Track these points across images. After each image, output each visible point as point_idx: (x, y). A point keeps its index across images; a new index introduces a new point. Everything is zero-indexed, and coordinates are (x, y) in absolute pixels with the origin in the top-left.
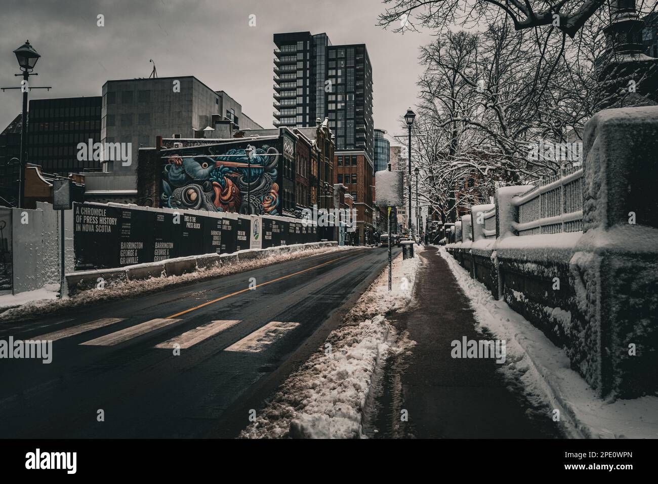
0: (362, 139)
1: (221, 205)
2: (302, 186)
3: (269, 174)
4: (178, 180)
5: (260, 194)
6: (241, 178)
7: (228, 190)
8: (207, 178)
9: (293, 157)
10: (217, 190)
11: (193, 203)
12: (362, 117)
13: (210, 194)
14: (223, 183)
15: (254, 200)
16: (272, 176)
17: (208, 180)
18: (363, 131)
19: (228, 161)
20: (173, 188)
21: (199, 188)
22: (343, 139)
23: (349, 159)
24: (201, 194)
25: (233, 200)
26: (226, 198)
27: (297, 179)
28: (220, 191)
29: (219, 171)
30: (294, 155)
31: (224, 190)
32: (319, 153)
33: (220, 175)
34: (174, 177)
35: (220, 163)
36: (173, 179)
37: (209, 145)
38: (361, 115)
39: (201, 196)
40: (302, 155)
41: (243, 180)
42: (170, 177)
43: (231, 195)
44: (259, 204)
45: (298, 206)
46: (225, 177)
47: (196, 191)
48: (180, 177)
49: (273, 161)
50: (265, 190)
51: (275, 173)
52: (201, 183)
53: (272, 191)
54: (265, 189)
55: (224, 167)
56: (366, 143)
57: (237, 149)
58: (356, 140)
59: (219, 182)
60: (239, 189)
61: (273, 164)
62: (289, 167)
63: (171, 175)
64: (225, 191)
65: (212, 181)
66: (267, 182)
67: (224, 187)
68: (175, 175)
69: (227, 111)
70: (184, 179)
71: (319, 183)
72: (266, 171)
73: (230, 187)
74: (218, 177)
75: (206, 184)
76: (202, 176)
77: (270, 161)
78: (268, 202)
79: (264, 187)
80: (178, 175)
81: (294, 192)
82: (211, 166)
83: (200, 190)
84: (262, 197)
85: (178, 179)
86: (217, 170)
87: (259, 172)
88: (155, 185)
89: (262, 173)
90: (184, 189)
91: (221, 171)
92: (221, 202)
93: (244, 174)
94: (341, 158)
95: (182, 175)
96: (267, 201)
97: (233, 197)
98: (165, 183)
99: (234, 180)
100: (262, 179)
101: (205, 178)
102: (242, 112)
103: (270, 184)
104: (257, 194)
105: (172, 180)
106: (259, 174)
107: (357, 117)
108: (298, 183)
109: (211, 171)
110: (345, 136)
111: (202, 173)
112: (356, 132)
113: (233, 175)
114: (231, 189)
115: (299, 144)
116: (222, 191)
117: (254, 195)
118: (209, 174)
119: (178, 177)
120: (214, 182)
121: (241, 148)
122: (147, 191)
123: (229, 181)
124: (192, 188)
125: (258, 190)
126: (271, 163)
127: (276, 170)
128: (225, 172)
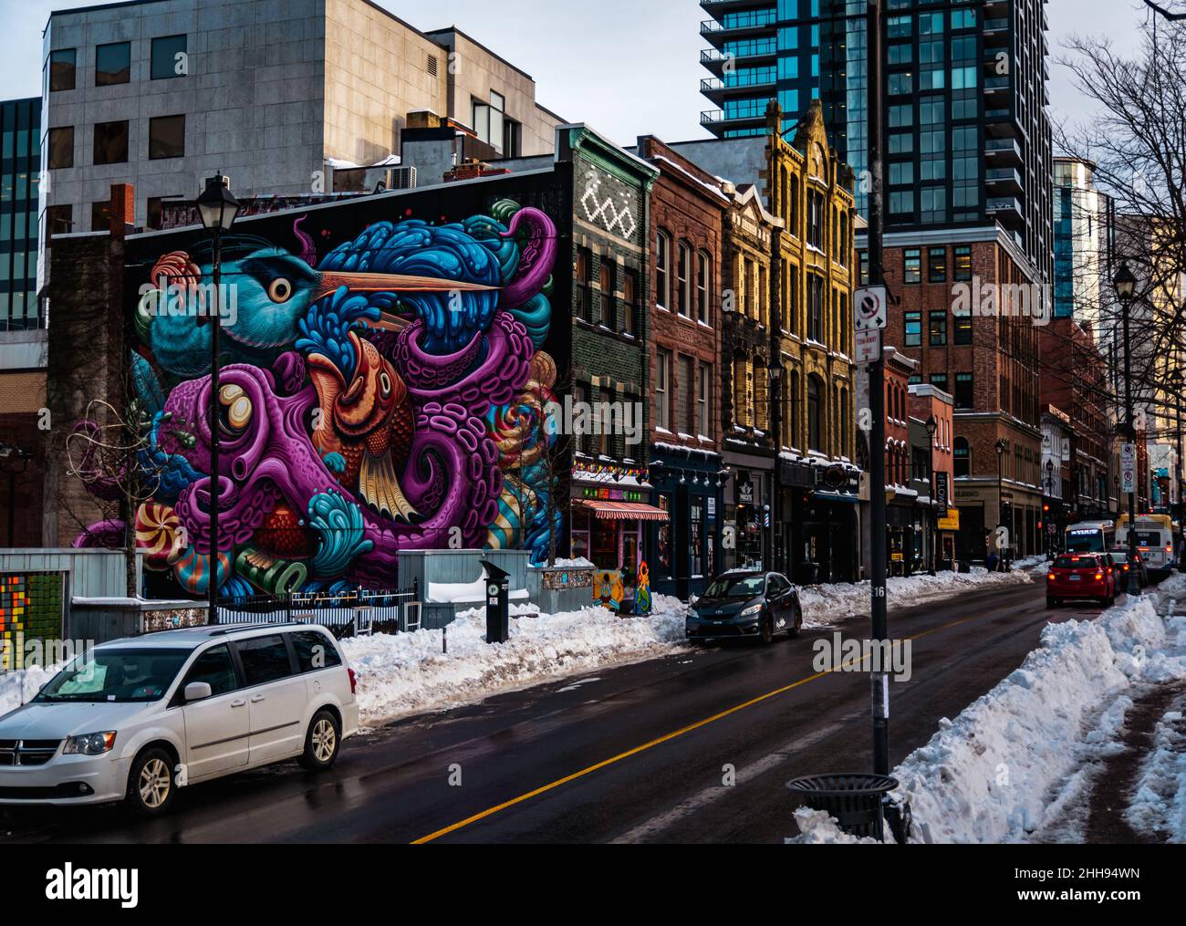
0: (1008, 190)
1: (338, 444)
2: (688, 359)
3: (517, 318)
4: (184, 352)
5: (486, 396)
6: (414, 335)
7: (364, 385)
8: (285, 341)
9: (633, 247)
10: (324, 385)
11: (238, 437)
12: (1006, 112)
13: (295, 402)
14: (345, 359)
15: (461, 423)
16: (528, 323)
17: (291, 347)
18: (1009, 161)
19: (364, 271)
20: (168, 381)
21: (260, 377)
22: (942, 191)
23: (944, 257)
24: (267, 402)
25: (383, 421)
26: (356, 416)
27: (655, 335)
28: (335, 391)
29: (329, 310)
30: (640, 237)
31: (349, 384)
32: (776, 231)
33: (333, 325)
34: (171, 338)
35: (338, 278)
36: (167, 345)
37: (291, 210)
38: (1001, 108)
39: (269, 410)
40: (685, 239)
41: (420, 341)
42: (156, 341)
43: (377, 405)
44: (480, 440)
45: (662, 437)
46: (352, 334)
47: (248, 392)
48: (192, 340)
49: (535, 261)
50: (503, 383)
51: (543, 310)
52: (264, 357)
53: (532, 384)
54: (503, 377)
55: (350, 294)
56: (1022, 203)
57: (396, 222)
58: (987, 193)
59: (331, 354)
60: (408, 383)
61: (533, 275)
62: (612, 286)
63: (159, 333)
64: (353, 389)
65: (304, 352)
66: (509, 350)
67: (348, 373)
68: (173, 331)
69: (472, 97)
70: (204, 345)
71: (775, 347)
72: (506, 304)
73: (372, 373)
74: (326, 336)
75: (286, 360)
76: (271, 333)
77: (522, 264)
78: (515, 431)
79: (498, 369)
80: (183, 330)
81: (643, 386)
82: (303, 293)
83: (263, 388)
84: (494, 409)
85: (186, 346)
86: (325, 309)
87: (480, 308)
88: (105, 372)
89: (493, 313)
90: (204, 382)
91: (337, 310)
92: (337, 433)
93: (425, 318)
94: (917, 253)
95: (197, 330)
96: (512, 425)
97: (381, 414)
98: (141, 364)
99: (387, 344)
100: (492, 338)
101: (281, 339)
102: (537, 101)
103: (522, 357)
104: (474, 399)
105: (163, 352)
106: (479, 317)
107: (988, 114)
108: (664, 350)
109: (302, 313)
110: (947, 182)
111: (270, 321)
112: (986, 164)
113: (384, 326)
114: (377, 379)
115: (668, 195)
116: (342, 387)
117: (466, 405)
118: (296, 322)
119: (184, 337)
120: (313, 356)
121: (412, 217)
122: (79, 394)
123: (369, 351)
124: (236, 381)
125: (478, 383)
126: (526, 272)
127: (543, 301)
128: (350, 316)
